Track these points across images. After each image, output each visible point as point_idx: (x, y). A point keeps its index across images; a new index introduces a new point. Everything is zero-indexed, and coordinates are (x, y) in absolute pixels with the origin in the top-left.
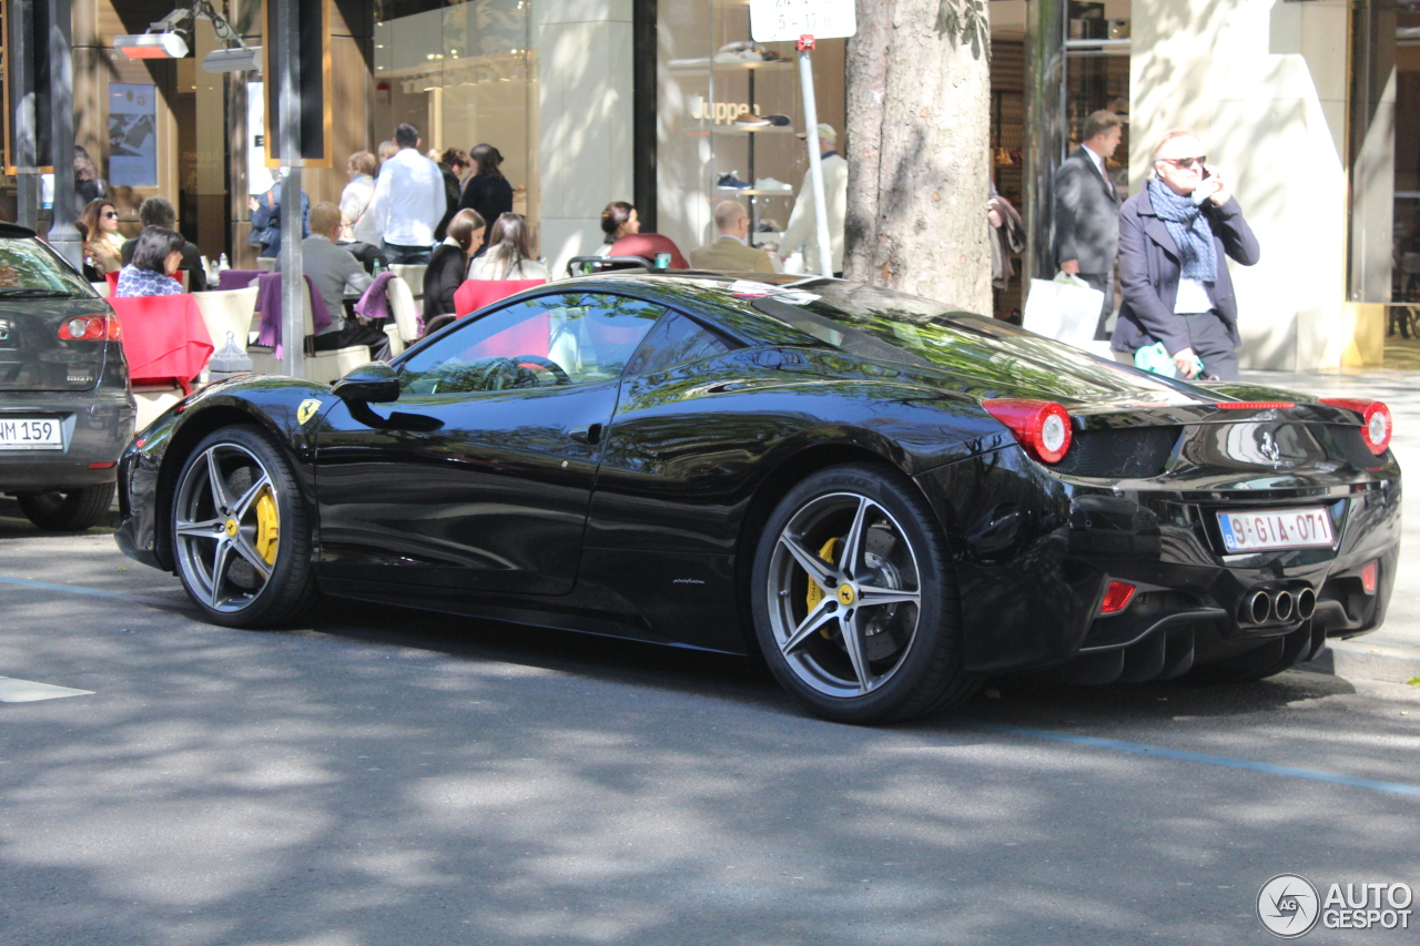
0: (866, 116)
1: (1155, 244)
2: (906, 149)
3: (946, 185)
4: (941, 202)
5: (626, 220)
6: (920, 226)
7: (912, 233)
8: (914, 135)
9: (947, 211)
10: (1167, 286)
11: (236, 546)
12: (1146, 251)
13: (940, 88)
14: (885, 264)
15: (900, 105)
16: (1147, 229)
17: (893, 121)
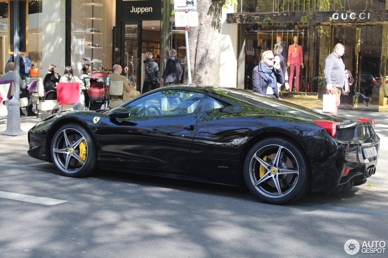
0: (192, 46)
1: (262, 78)
2: (203, 54)
3: (212, 63)
4: (211, 67)
5: (88, 68)
6: (206, 73)
7: (204, 74)
8: (206, 51)
9: (213, 69)
10: (265, 88)
11: (73, 155)
12: (260, 80)
13: (212, 40)
14: (197, 82)
15: (202, 43)
16: (261, 75)
17: (200, 47)
